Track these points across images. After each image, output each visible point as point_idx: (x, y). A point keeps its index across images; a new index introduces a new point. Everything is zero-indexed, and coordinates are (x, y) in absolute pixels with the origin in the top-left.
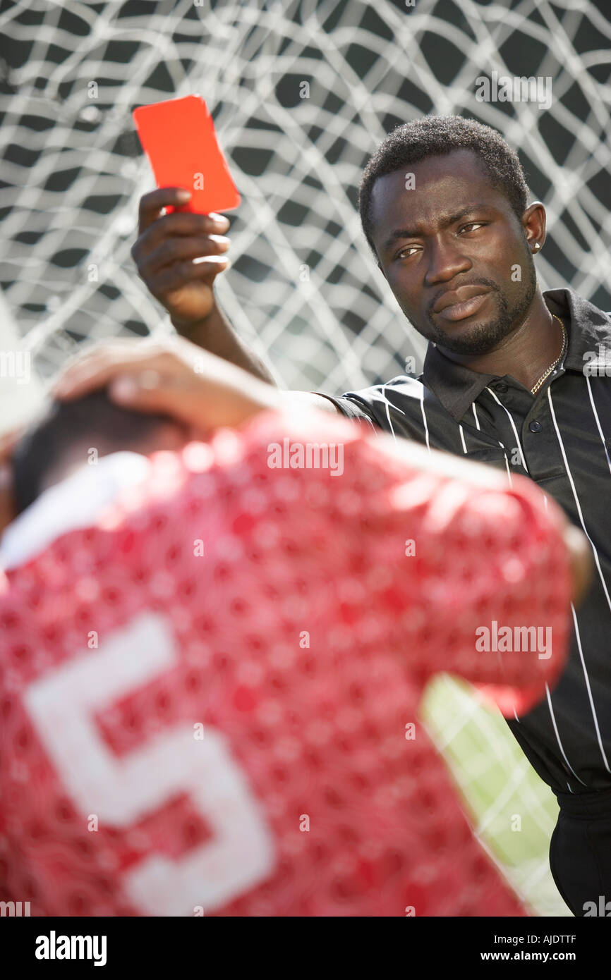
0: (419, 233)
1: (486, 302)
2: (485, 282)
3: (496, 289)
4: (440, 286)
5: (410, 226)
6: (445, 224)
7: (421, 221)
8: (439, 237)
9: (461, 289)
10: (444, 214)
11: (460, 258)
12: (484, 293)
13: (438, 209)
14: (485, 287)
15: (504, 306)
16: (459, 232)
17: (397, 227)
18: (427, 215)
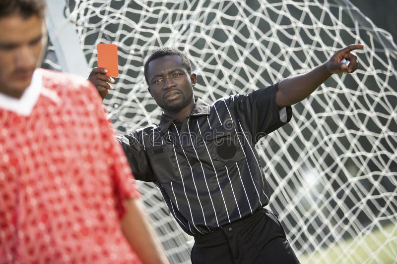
0: (162, 76)
1: (180, 96)
2: (180, 91)
3: (182, 93)
4: (167, 90)
5: (159, 73)
6: (170, 73)
7: (163, 72)
8: (168, 77)
9: (173, 91)
10: (170, 70)
11: (173, 83)
12: (179, 94)
13: (168, 69)
14: (180, 92)
15: (184, 98)
16: (174, 76)
17: (156, 74)
18: (165, 70)
